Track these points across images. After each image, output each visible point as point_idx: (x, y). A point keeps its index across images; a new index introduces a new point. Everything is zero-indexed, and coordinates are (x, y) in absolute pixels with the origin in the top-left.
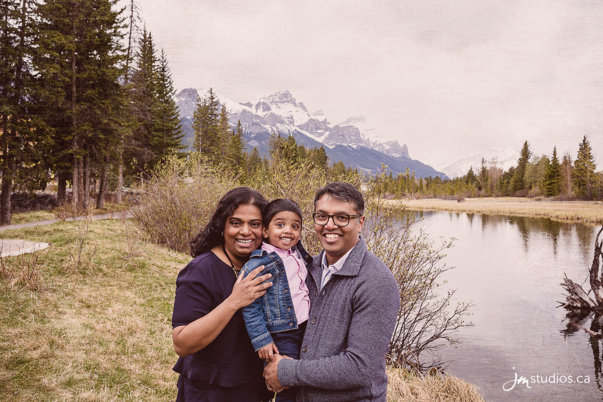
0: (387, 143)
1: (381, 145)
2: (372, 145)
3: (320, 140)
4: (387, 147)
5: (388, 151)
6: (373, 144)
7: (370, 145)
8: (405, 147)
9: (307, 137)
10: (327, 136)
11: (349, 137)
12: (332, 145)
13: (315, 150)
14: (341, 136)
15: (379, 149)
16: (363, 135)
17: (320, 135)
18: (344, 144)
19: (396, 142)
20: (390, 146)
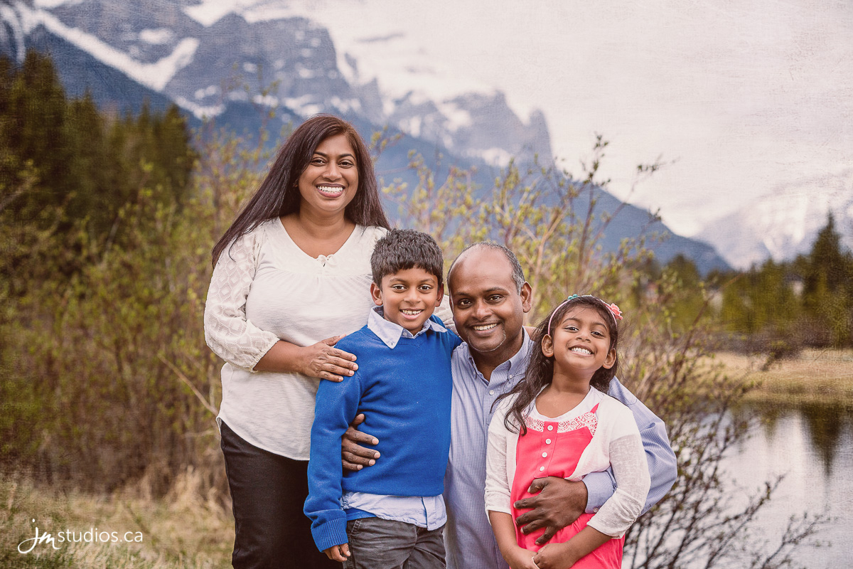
0: (460, 102)
1: (430, 107)
2: (389, 108)
3: (156, 76)
4: (459, 119)
5: (462, 137)
6: (398, 102)
7: (380, 105)
8: (539, 121)
9: (92, 64)
10: (186, 62)
11: (289, 67)
12: (208, 101)
13: (144, 120)
14: (252, 60)
15: (423, 125)
16: (352, 63)
17: (154, 54)
18: (259, 99)
19: (500, 99)
20: (473, 113)
